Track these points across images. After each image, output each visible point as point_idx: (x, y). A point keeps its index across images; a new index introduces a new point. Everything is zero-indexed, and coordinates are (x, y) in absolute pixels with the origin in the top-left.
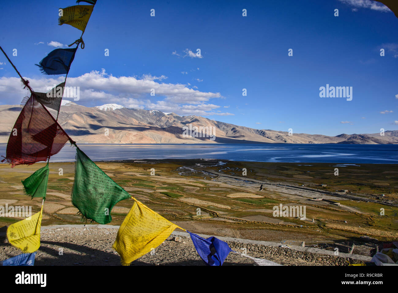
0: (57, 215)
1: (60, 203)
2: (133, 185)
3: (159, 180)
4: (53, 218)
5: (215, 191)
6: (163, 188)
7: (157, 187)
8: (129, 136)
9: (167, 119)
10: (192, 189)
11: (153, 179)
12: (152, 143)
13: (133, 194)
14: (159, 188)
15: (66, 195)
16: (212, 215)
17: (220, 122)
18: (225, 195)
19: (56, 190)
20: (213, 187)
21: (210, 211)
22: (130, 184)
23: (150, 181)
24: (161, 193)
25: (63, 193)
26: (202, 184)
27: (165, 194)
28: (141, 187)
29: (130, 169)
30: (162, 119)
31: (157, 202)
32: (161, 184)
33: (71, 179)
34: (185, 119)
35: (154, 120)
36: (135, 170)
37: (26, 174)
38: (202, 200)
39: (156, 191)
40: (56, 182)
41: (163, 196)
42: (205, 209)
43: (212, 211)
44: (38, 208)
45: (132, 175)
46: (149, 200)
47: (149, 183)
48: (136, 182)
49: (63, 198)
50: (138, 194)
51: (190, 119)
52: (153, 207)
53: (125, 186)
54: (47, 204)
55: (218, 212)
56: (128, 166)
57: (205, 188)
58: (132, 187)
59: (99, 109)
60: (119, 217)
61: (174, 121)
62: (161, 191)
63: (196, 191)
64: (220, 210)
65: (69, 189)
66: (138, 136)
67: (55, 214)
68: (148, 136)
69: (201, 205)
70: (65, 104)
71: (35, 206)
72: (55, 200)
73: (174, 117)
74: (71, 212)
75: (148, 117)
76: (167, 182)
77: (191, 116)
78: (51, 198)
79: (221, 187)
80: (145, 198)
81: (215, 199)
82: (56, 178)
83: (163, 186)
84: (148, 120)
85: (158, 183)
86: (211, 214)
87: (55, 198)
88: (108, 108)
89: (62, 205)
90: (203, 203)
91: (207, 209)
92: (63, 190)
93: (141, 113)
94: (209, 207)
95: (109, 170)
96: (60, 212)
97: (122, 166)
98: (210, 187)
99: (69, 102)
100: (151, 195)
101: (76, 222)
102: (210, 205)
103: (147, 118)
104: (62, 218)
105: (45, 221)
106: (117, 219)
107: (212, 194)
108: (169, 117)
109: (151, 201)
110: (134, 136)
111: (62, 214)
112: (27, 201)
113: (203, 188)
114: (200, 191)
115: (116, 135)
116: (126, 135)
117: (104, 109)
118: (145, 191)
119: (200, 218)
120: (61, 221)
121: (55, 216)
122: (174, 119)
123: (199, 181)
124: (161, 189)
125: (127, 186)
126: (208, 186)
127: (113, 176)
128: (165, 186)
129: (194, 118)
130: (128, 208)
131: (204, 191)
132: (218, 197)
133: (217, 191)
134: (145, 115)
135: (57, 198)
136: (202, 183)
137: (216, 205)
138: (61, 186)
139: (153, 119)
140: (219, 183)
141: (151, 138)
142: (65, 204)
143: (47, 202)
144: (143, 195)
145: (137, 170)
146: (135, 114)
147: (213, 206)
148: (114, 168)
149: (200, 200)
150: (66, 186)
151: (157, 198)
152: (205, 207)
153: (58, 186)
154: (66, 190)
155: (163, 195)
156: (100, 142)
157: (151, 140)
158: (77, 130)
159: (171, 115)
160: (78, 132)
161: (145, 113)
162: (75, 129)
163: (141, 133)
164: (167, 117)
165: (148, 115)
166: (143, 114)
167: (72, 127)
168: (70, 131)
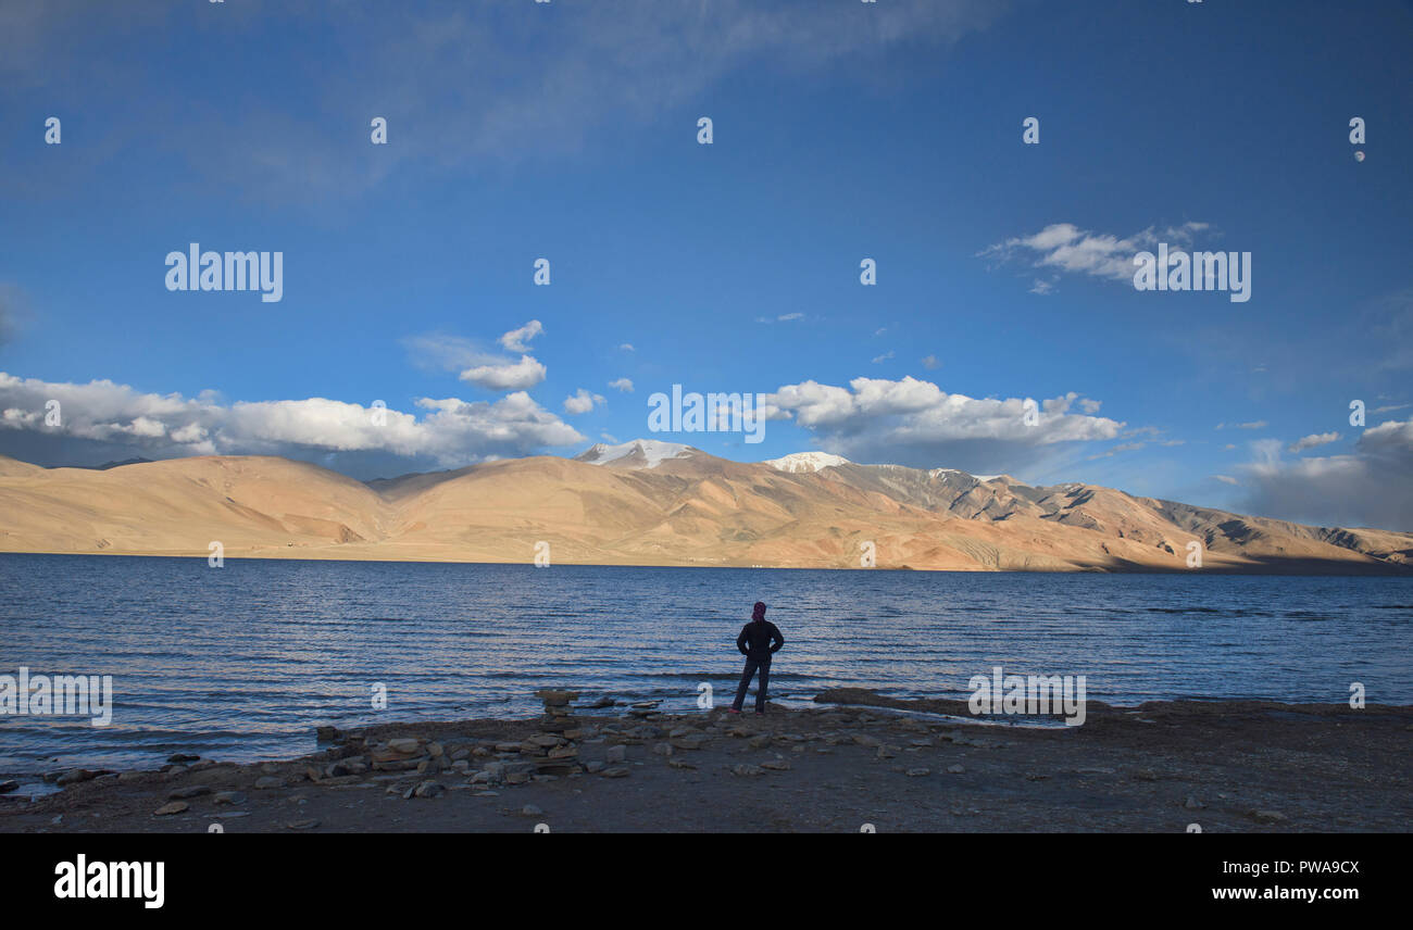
8: (888, 545)
9: (989, 495)
12: (972, 568)
17: (1173, 503)
30: (972, 495)
35: (947, 499)
51: (1066, 495)
59: (775, 466)
61: (1014, 502)
66: (918, 544)
68: (952, 548)
73: (1012, 489)
75: (926, 491)
84: (925, 500)
88: (798, 467)
93: (898, 480)
103: (924, 495)
108: (994, 489)
110: (906, 544)
115: (845, 543)
116: (879, 543)
117: (788, 467)
122: (1013, 496)
129: (1082, 491)
134: (914, 484)
139: (941, 496)
141: (963, 552)
146: (884, 481)
156: (799, 563)
157: (969, 561)
158: (717, 527)
159: (999, 484)
160: (719, 534)
161: (916, 477)
162: (711, 523)
163: (925, 536)
164: (987, 490)
165: (925, 483)
166: (910, 483)
167: (701, 519)
168: (698, 531)
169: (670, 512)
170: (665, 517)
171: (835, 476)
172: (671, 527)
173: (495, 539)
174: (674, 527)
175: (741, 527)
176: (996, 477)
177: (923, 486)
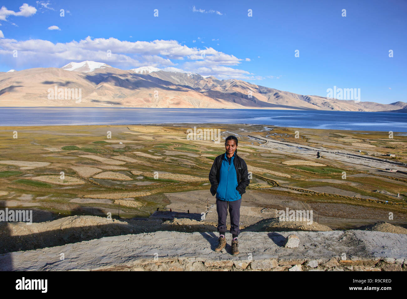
0: (93, 180)
1: (97, 167)
2: (175, 149)
3: (203, 144)
4: (89, 183)
5: (268, 157)
6: (208, 153)
7: (201, 151)
8: (166, 100)
9: (206, 83)
10: (241, 155)
11: (196, 143)
12: (190, 107)
13: (176, 158)
14: (205, 152)
15: (103, 158)
16: (271, 184)
17: (262, 86)
18: (280, 162)
19: (92, 152)
20: (264, 153)
21: (268, 179)
22: (172, 147)
23: (193, 145)
24: (207, 158)
25: (100, 156)
26: (251, 150)
27: (212, 159)
28: (184, 151)
29: (169, 132)
30: (200, 83)
31: (205, 168)
32: (205, 148)
33: (107, 142)
34: (225, 83)
35: (192, 83)
36: (175, 133)
37: (60, 136)
38: (255, 167)
39: (201, 155)
40: (92, 145)
41: (210, 162)
42: (261, 177)
43: (270, 179)
44: (72, 171)
45: (173, 139)
46: (195, 165)
47: (192, 147)
48: (178, 146)
49: (100, 162)
50: (182, 158)
51: (230, 83)
52: (201, 173)
53: (167, 150)
54: (82, 167)
55: (277, 180)
56: (167, 129)
57: (255, 154)
58: (174, 151)
59: (135, 71)
60: (163, 183)
61: (213, 85)
62: (207, 156)
63: (246, 157)
64: (279, 178)
65: (106, 151)
66: (175, 100)
67: (91, 179)
68: (185, 101)
69: (256, 173)
70: (100, 66)
71: (69, 169)
72: (91, 163)
73: (213, 81)
74: (110, 177)
76: (212, 146)
77: (231, 80)
78: (87, 161)
79: (274, 154)
80: (190, 162)
81: (270, 166)
82: (92, 141)
83: (208, 150)
85: (202, 148)
86: (270, 182)
87: (91, 162)
89: (99, 168)
90: (257, 170)
91: (263, 177)
92: (100, 153)
93: (178, 76)
94: (265, 174)
95: (148, 133)
96: (97, 176)
97: (161, 130)
98: (261, 153)
99: (104, 65)
100: (196, 160)
101: (115, 188)
102: (266, 172)
103: (185, 82)
104: (99, 183)
105: (80, 186)
106: (162, 186)
107: (265, 161)
108: (207, 80)
109: (198, 166)
110: (171, 100)
111: (99, 179)
112: (61, 164)
113: (253, 153)
114: (250, 157)
115: (153, 99)
116: (163, 99)
117: (140, 72)
118: (189, 156)
119: (257, 187)
120: (98, 187)
121: (91, 181)
122: (214, 83)
123: (247, 146)
124: (207, 154)
125: (168, 150)
126: (258, 151)
127: (153, 139)
128: (211, 150)
129: (234, 82)
130: (172, 173)
131: (255, 156)
132: (272, 164)
133: (270, 157)
134: (182, 78)
135: (93, 161)
136: (251, 148)
137: (273, 172)
138: (97, 149)
139: (190, 82)
140: (269, 149)
141: (189, 102)
142: (102, 168)
143: (82, 165)
144: (187, 159)
145: (177, 133)
146: (173, 77)
147: (269, 173)
148: (153, 132)
149: (253, 167)
150: (102, 149)
151: (203, 163)
152: (260, 175)
153: (94, 149)
154: (102, 153)
155: (210, 160)
157: (189, 105)
158: (112, 93)
159: (209, 79)
160: (113, 96)
161: (183, 76)
162: (110, 92)
163: (178, 97)
164: (205, 81)
165: (186, 78)
166: (181, 78)
167: (107, 90)
168: (106, 95)
169: (97, 88)
170: (95, 90)
171: (155, 75)
172: (97, 94)
173: (36, 98)
174: (98, 94)
175: (121, 93)
176: (209, 77)
177: (185, 79)
